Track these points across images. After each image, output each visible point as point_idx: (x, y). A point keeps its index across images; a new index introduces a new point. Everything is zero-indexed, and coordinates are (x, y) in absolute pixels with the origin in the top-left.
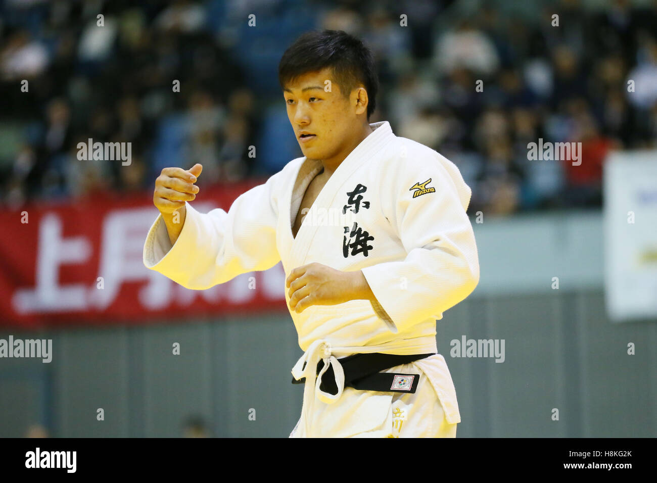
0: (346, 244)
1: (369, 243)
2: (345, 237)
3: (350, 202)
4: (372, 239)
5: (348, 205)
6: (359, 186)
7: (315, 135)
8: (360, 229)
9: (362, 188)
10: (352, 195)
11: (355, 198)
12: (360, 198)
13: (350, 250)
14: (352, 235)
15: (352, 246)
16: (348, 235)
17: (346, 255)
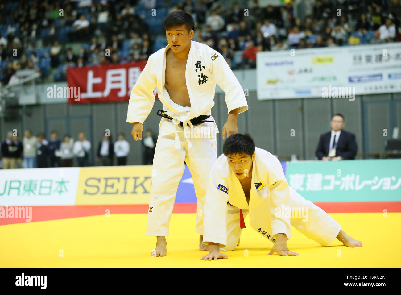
0: (200, 81)
1: (207, 79)
2: (199, 79)
3: (197, 67)
4: (208, 77)
5: (197, 69)
6: (198, 62)
7: (179, 45)
8: (204, 75)
9: (199, 62)
10: (197, 65)
11: (198, 66)
12: (200, 65)
13: (201, 82)
14: (202, 78)
15: (202, 81)
16: (200, 78)
17: (200, 84)
